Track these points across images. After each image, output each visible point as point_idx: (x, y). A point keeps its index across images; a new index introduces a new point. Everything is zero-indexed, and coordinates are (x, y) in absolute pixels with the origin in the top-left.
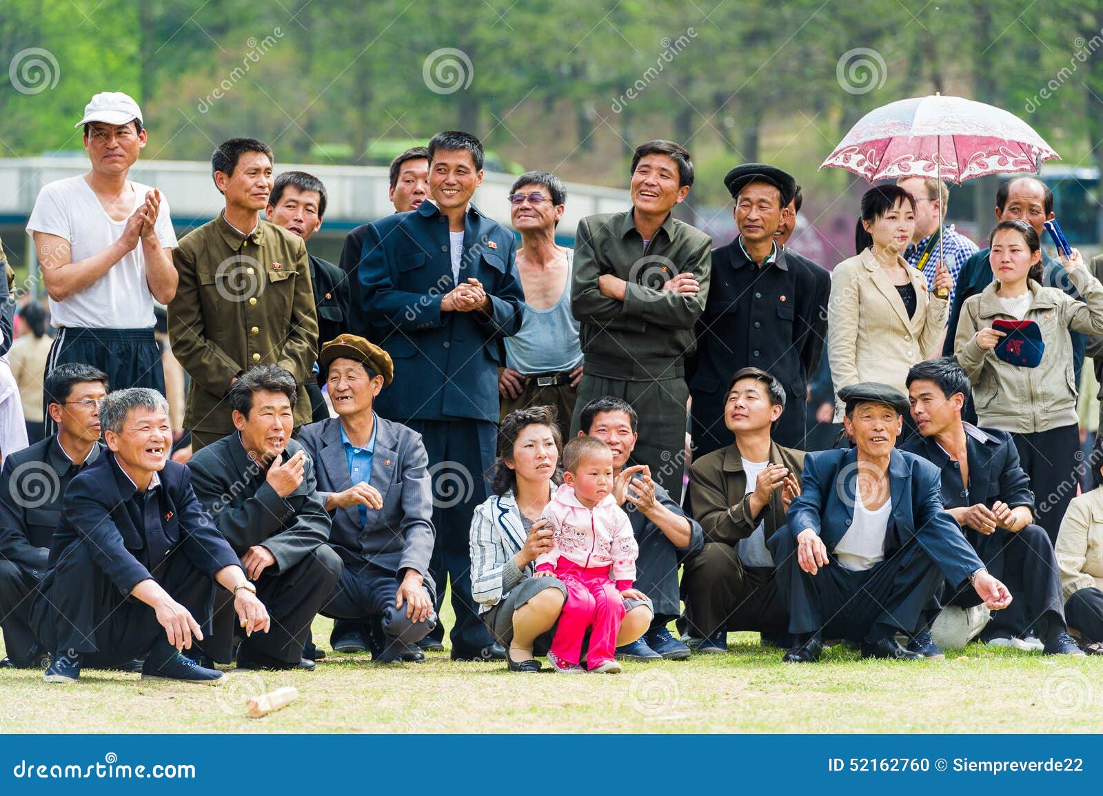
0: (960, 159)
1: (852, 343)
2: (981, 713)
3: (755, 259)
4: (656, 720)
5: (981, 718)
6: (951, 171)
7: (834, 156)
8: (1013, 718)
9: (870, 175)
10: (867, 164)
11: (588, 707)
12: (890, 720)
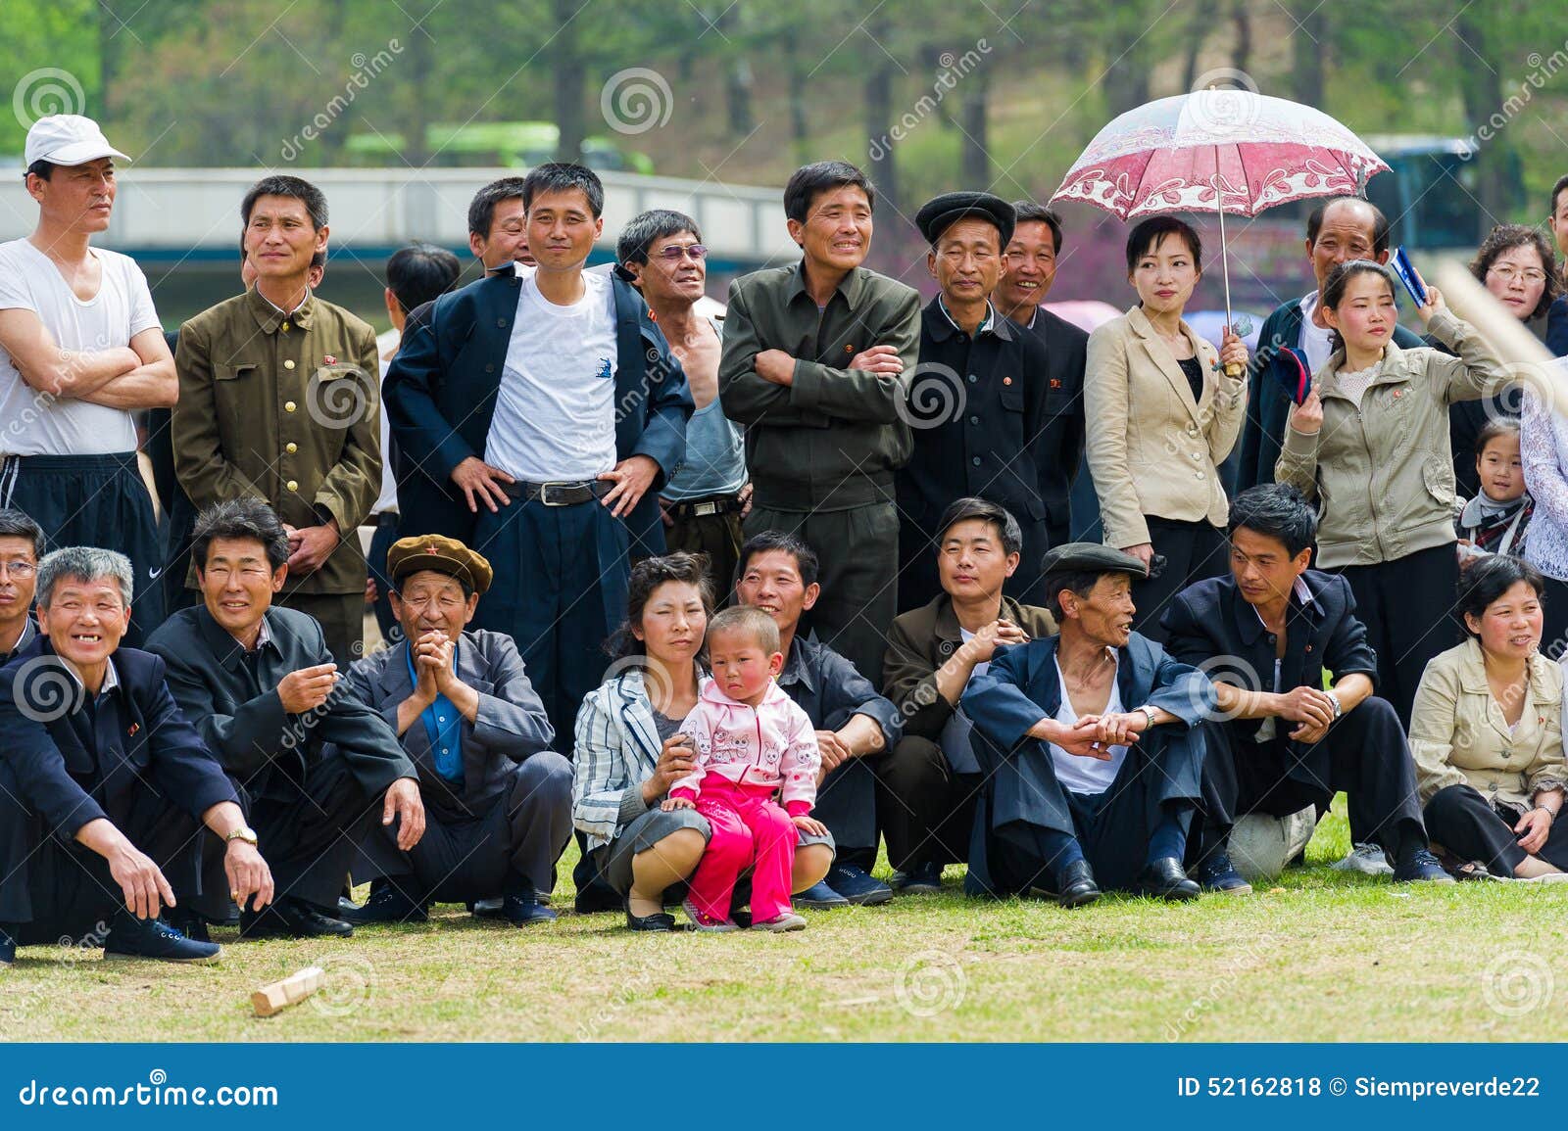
0: (1251, 182)
1: (1120, 438)
2: (1301, 979)
3: (964, 328)
4: (836, 1006)
5: (1300, 987)
6: (1239, 200)
7: (1069, 184)
8: (1345, 986)
9: (1122, 211)
10: (1117, 194)
11: (740, 985)
12: (1170, 995)
